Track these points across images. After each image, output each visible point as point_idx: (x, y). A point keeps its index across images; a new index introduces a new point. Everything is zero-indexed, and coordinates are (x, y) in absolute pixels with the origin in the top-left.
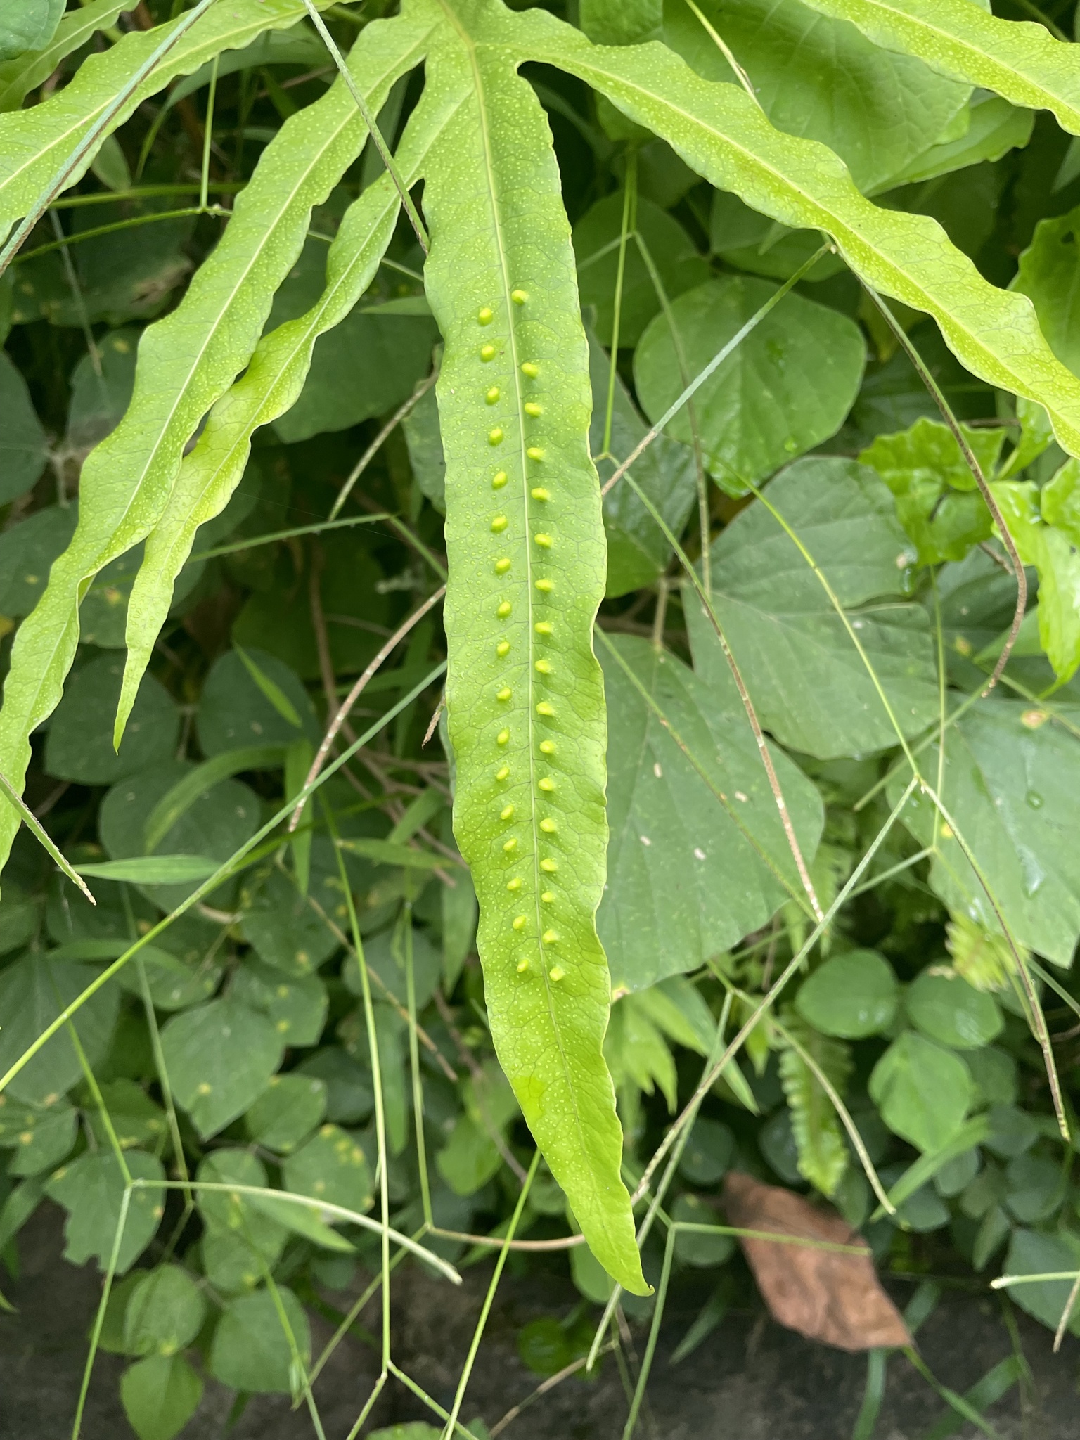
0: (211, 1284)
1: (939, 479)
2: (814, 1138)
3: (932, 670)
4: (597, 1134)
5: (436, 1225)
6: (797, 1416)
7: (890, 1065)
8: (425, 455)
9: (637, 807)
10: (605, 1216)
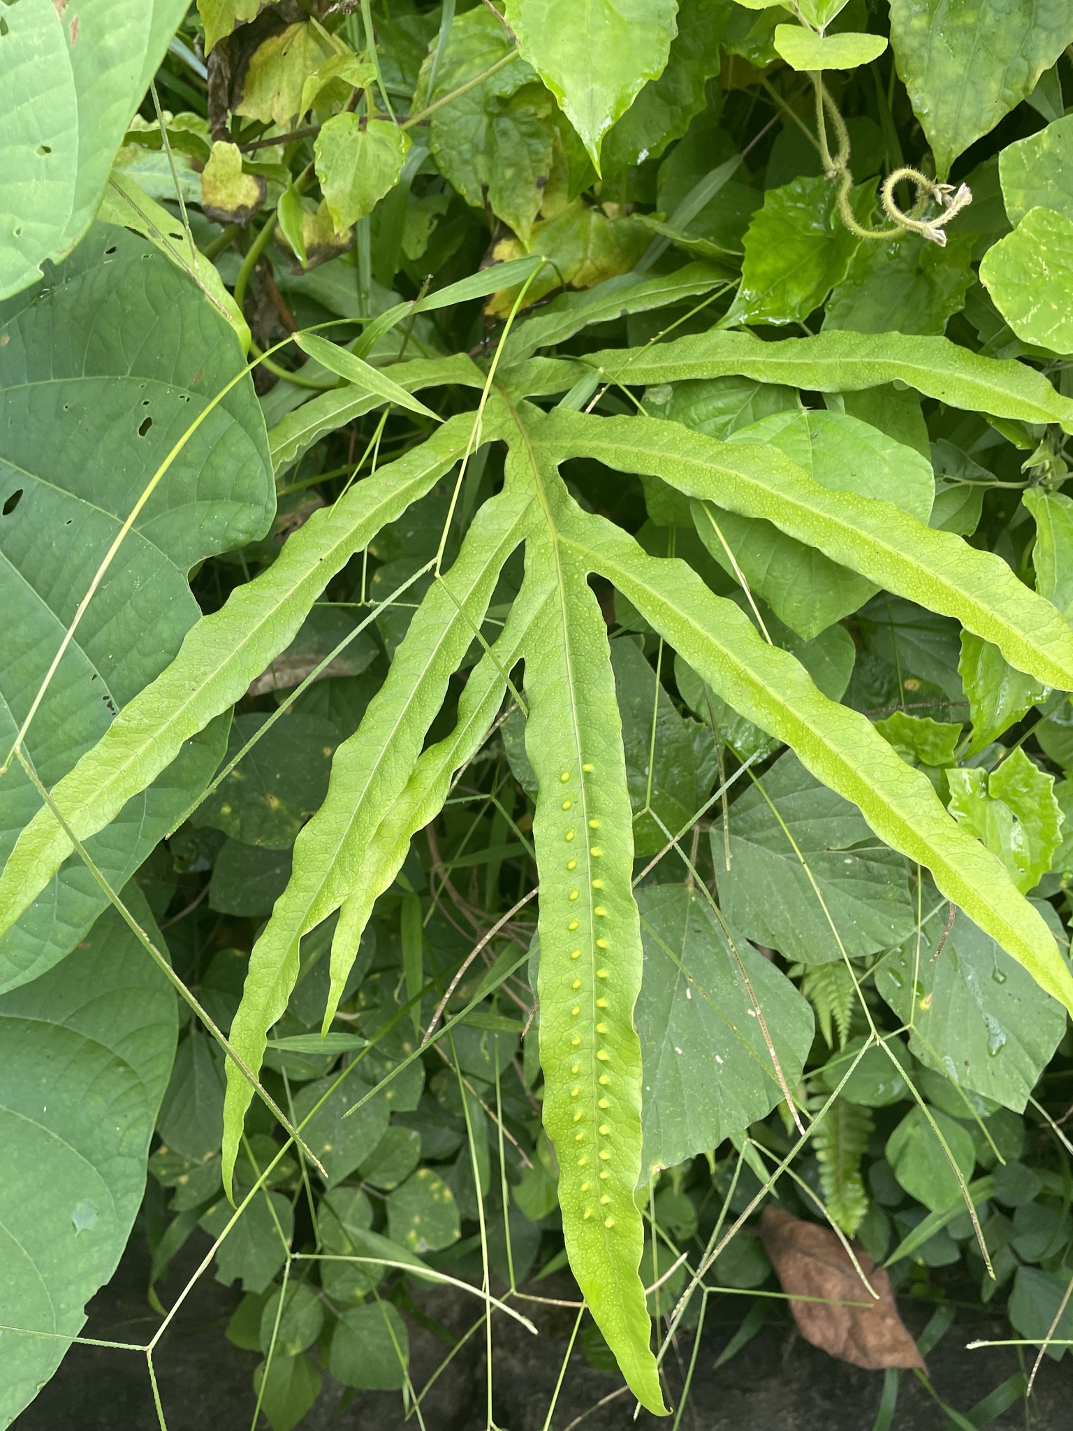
0: (326, 1295)
1: (913, 753)
2: (839, 1188)
3: (908, 894)
4: (635, 1321)
5: (518, 1290)
6: (825, 1417)
7: (906, 1131)
8: (516, 751)
9: (672, 1024)
10: (640, 1370)
